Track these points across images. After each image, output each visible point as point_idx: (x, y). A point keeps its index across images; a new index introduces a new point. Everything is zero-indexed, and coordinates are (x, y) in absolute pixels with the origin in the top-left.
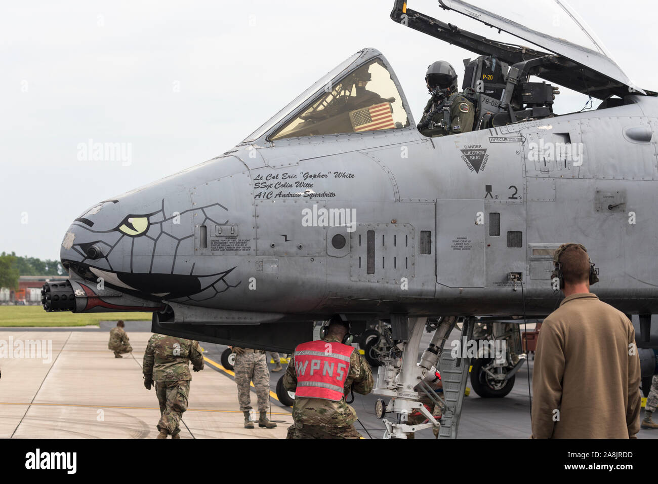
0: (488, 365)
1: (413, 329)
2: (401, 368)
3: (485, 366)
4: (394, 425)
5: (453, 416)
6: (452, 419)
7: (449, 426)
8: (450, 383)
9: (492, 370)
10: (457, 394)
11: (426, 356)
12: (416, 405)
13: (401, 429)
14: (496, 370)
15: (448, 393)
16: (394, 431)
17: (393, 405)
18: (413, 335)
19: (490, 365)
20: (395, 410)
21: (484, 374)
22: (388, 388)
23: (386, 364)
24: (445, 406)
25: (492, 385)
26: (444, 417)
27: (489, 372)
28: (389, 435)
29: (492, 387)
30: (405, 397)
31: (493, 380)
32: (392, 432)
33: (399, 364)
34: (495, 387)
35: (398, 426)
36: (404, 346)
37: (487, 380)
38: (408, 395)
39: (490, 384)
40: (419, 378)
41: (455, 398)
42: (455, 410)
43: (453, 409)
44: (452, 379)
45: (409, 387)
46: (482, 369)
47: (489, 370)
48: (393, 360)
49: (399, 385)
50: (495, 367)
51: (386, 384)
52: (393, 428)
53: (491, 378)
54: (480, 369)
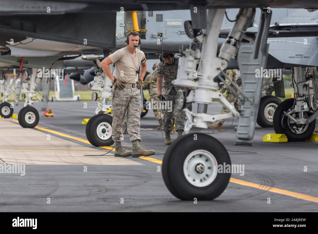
0: (290, 110)
1: (212, 21)
2: (201, 60)
3: (287, 111)
4: (194, 115)
5: (252, 106)
6: (251, 109)
7: (248, 116)
8: (249, 75)
9: (294, 115)
10: (256, 85)
11: (226, 48)
12: (216, 95)
13: (201, 118)
14: (297, 115)
15: (247, 84)
16: (195, 120)
17: (194, 96)
18: (213, 27)
19: (291, 110)
20: (195, 100)
21: (286, 118)
22: (188, 79)
23: (186, 55)
24: (244, 97)
25: (294, 130)
26: (244, 108)
27: (291, 117)
28: (190, 124)
29: (294, 131)
30: (205, 87)
31: (295, 124)
32: (193, 121)
33: (199, 55)
34: (297, 131)
35: (199, 115)
36: (203, 38)
37: (288, 124)
38: (208, 85)
39: (292, 128)
40: (218, 69)
41: (254, 89)
42: (254, 101)
43: (251, 100)
44: (251, 71)
45: (209, 78)
46: (284, 113)
47: (291, 115)
48: (193, 51)
49: (199, 76)
50: (296, 112)
51: (186, 75)
52: (193, 117)
53: (292, 122)
54: (282, 113)
